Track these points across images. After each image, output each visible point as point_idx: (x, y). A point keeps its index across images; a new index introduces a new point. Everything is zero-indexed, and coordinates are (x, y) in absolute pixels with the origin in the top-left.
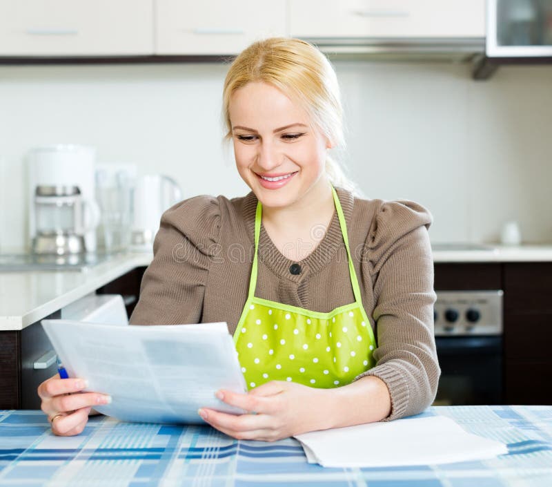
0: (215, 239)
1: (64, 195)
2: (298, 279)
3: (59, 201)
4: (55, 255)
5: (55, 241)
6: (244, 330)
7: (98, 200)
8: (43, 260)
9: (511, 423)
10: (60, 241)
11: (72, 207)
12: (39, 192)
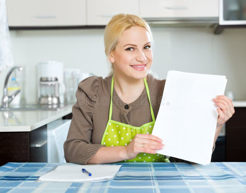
0: (97, 95)
1: (51, 81)
2: (127, 111)
3: (49, 83)
4: (48, 104)
5: (48, 99)
6: (107, 133)
7: (65, 83)
8: (43, 106)
9: (221, 168)
10: (50, 99)
11: (55, 86)
12: (41, 80)
